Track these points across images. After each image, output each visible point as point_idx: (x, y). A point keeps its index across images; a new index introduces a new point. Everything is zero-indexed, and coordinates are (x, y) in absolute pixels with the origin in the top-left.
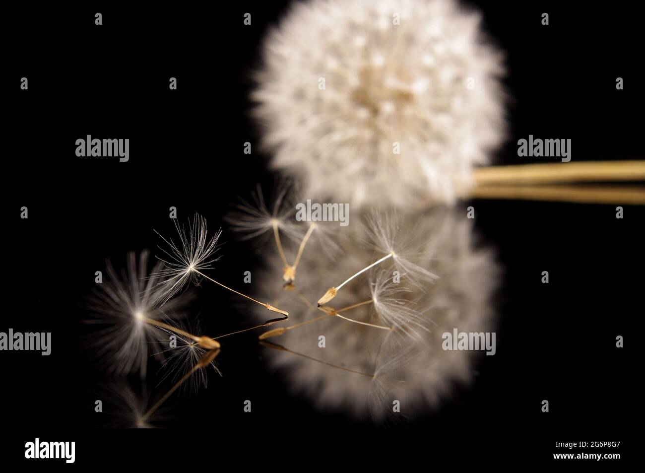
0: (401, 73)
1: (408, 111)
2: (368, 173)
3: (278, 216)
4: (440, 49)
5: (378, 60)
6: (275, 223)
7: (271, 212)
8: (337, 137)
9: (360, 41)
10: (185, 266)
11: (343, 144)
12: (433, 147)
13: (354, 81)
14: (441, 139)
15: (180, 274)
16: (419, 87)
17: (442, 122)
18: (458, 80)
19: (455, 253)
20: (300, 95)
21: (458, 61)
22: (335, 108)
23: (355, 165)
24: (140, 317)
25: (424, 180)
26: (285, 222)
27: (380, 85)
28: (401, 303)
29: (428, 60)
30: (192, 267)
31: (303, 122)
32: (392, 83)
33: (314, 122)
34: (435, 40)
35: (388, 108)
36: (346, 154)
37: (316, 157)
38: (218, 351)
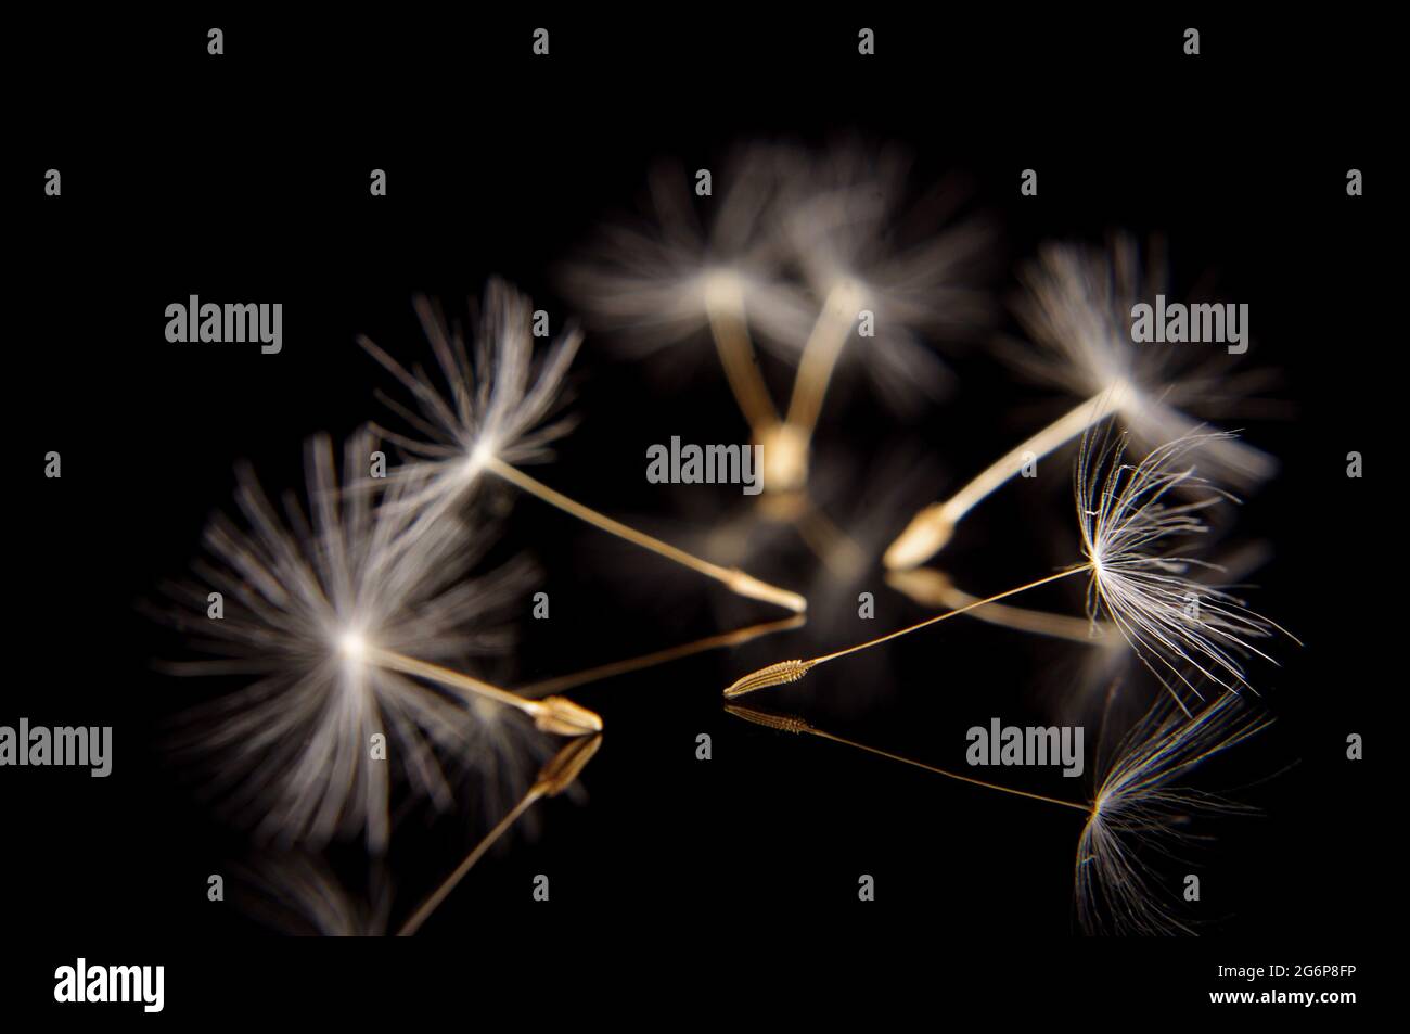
24: (356, 647)
30: (484, 455)
38: (598, 742)
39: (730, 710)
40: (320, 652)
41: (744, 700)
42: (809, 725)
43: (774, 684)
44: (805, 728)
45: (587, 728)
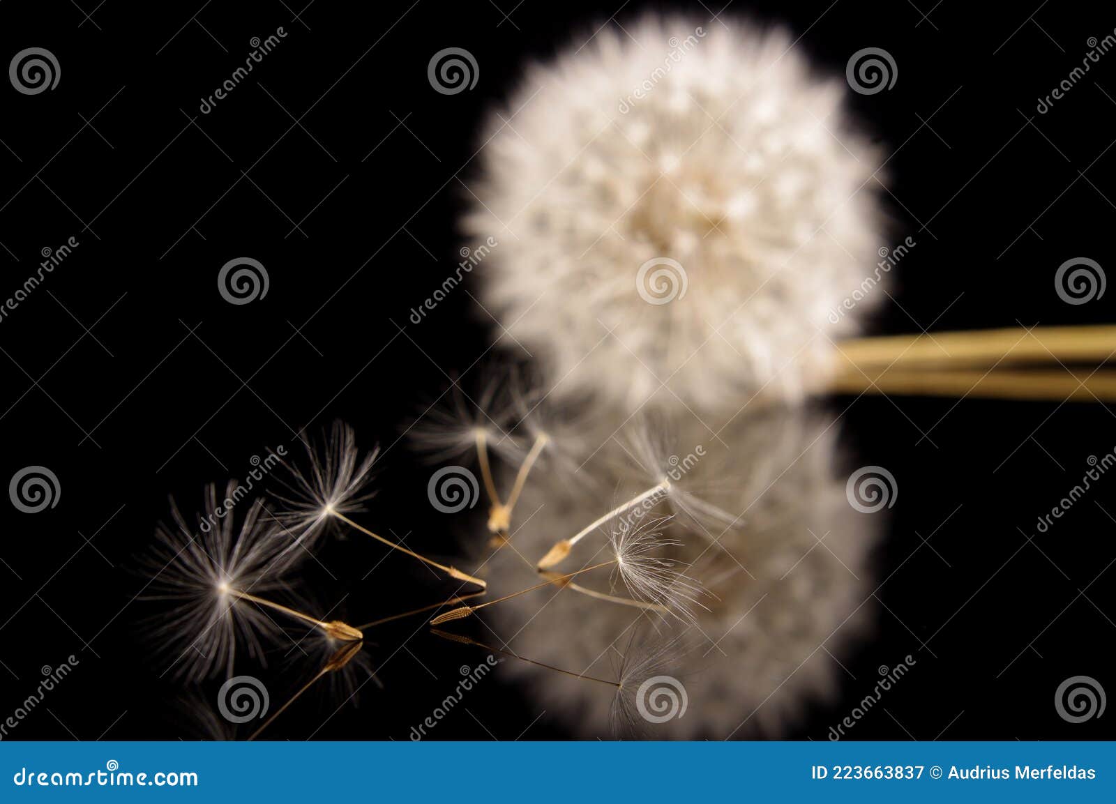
0: (710, 186)
1: (720, 248)
2: (655, 353)
3: (486, 423)
4: (774, 145)
5: (670, 163)
6: (480, 436)
7: (473, 417)
8: (602, 292)
9: (638, 133)
10: (315, 505)
11: (614, 302)
12: (763, 306)
13: (628, 198)
14: (779, 292)
15: (308, 521)
16: (739, 207)
17: (777, 264)
18: (807, 195)
19: (805, 484)
20: (541, 223)
21: (808, 165)
22: (598, 245)
23: (632, 339)
24: (225, 588)
25: (748, 363)
26: (498, 433)
27: (673, 205)
28: (668, 565)
29: (754, 164)
30: (329, 509)
31: (544, 265)
32: (692, 201)
33: (563, 267)
34: (765, 130)
35: (685, 242)
36: (616, 319)
37: (568, 323)
38: (361, 644)
39: (433, 631)
40: (209, 588)
41: (441, 626)
42: (473, 640)
43: (455, 618)
44: (471, 642)
45: (355, 637)
